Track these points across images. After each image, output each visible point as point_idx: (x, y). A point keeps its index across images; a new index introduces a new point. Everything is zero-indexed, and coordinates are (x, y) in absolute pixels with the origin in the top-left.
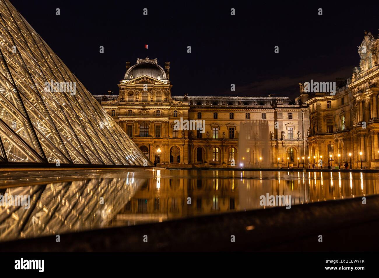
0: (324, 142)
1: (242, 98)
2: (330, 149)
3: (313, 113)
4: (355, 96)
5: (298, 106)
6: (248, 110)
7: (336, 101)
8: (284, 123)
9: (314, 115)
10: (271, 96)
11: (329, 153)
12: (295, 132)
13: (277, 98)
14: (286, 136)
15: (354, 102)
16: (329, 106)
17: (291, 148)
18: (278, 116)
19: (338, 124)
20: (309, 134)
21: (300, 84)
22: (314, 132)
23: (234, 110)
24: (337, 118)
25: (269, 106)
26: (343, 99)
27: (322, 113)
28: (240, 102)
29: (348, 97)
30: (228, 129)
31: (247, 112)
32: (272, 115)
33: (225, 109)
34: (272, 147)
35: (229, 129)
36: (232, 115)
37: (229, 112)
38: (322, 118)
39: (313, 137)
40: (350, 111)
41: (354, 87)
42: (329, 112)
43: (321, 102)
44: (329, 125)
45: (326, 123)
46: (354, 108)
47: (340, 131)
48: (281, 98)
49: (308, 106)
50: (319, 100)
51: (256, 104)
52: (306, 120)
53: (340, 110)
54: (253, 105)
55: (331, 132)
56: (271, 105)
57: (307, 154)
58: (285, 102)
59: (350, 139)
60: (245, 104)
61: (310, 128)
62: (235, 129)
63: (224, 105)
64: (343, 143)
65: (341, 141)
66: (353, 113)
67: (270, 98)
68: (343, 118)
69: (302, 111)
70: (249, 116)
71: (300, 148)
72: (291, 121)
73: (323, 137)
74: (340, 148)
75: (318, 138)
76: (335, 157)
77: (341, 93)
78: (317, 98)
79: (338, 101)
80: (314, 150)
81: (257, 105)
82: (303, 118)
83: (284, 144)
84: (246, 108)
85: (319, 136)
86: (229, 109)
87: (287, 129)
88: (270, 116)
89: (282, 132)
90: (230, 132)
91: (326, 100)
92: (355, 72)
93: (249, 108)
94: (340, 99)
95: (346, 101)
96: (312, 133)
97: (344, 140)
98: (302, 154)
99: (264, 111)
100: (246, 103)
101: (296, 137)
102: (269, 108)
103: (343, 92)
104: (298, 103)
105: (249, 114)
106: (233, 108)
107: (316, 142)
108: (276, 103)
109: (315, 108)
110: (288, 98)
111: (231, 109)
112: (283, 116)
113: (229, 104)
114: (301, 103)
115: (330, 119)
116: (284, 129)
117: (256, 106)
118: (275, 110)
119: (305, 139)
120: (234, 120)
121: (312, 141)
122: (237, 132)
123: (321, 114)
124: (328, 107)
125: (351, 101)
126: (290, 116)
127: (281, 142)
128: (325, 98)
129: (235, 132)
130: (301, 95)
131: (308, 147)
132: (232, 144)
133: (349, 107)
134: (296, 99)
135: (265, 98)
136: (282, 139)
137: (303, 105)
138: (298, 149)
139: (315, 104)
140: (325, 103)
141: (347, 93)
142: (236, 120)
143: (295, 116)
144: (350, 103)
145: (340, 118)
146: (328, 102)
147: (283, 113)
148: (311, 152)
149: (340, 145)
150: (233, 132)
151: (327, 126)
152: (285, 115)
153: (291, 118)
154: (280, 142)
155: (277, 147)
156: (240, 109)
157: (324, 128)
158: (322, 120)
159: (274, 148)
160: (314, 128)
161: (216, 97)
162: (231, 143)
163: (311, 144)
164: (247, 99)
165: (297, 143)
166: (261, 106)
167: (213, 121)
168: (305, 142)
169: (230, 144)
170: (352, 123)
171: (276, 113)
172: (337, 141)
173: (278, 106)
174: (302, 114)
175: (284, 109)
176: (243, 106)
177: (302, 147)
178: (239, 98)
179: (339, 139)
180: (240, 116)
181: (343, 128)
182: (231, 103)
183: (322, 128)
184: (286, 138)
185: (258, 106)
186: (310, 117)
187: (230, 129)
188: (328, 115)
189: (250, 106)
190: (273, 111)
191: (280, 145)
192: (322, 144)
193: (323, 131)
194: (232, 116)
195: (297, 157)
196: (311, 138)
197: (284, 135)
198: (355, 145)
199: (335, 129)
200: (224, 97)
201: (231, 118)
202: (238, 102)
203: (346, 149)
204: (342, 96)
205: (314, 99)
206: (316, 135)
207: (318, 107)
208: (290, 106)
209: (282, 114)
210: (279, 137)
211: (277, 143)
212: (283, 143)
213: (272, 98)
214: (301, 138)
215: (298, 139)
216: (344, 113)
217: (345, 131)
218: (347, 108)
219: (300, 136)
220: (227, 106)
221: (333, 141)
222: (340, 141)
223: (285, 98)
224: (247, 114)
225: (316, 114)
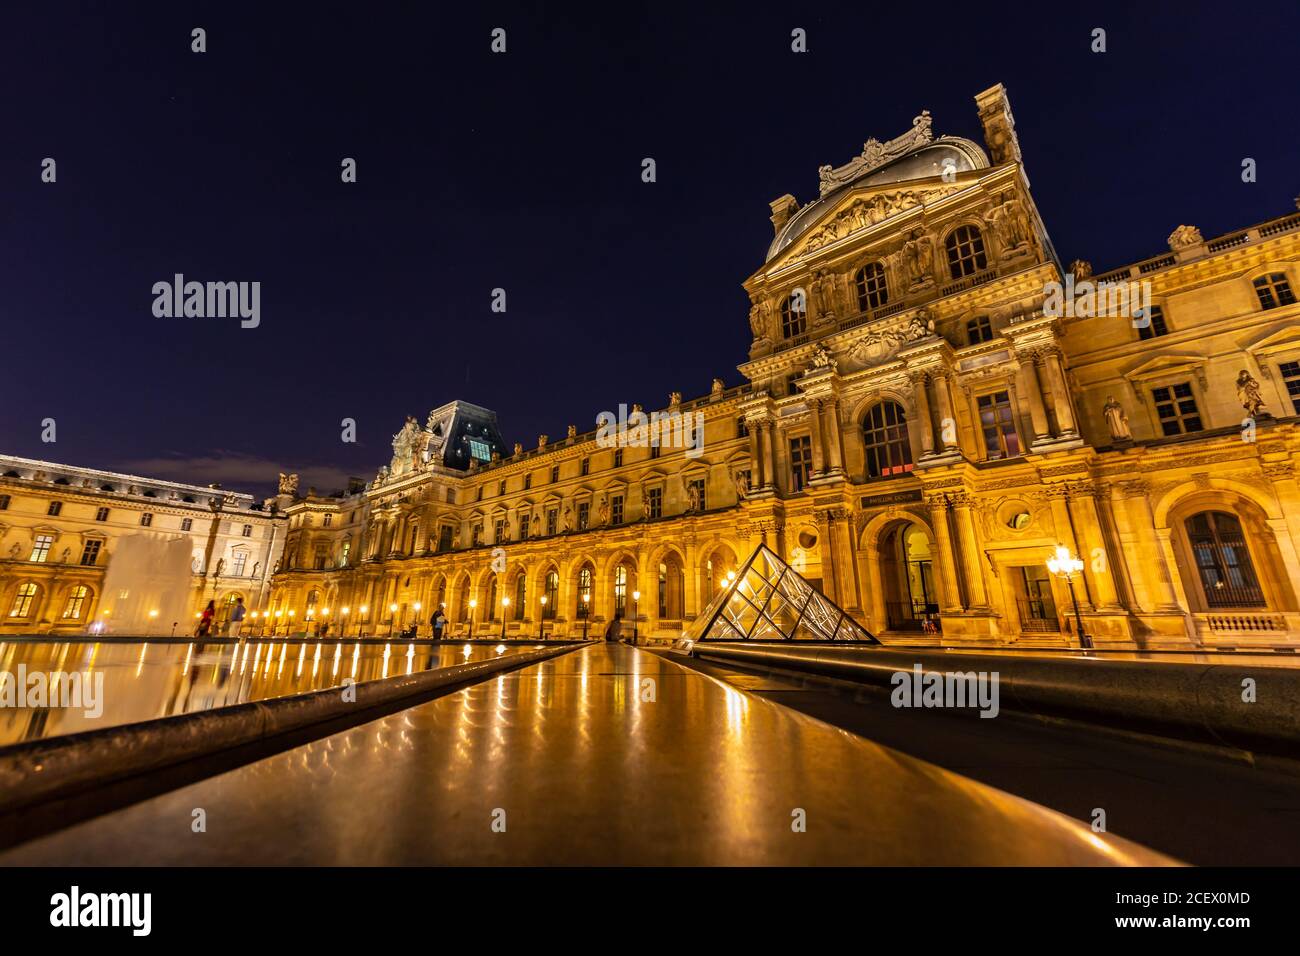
0: (302, 587)
1: (144, 480)
2: (312, 599)
3: (295, 531)
4: (373, 512)
5: (269, 515)
6: (150, 506)
7: (340, 515)
8: (230, 544)
9: (294, 534)
10: (215, 488)
11: (307, 607)
12: (250, 563)
13: (226, 493)
14: (229, 569)
15: (370, 522)
16: (326, 523)
17: (232, 593)
18: (220, 529)
19: (336, 554)
20: (277, 569)
21: (283, 475)
22: (289, 565)
23: (114, 502)
24: (337, 544)
25: (205, 505)
26: (354, 513)
27: (312, 533)
28: (135, 488)
29: (362, 512)
31: (147, 512)
32: (208, 525)
35: (85, 542)
38: (310, 542)
39: (285, 576)
40: (361, 535)
41: (376, 497)
42: (324, 533)
43: (312, 514)
44: (319, 555)
45: (314, 552)
46: (369, 531)
47: (336, 569)
48: (237, 495)
49: (288, 517)
50: (311, 510)
52: (278, 543)
53: (346, 530)
54: (166, 499)
55: (321, 568)
56: (211, 504)
57: (265, 605)
58: (243, 502)
59: (350, 583)
60: (145, 495)
61: (283, 558)
63: (90, 487)
64: (337, 591)
65: (334, 588)
66: (365, 539)
67: (211, 491)
68: (347, 546)
69: (274, 525)
70: (150, 520)
71: (252, 595)
72: (246, 541)
73: (304, 576)
74: (331, 598)
75: (293, 578)
76: (318, 614)
77: (352, 503)
78: (307, 505)
79: (345, 515)
80: (279, 600)
81: (176, 500)
82: (272, 538)
83: (218, 586)
84: (149, 503)
85: (297, 574)
86: (98, 499)
87: (232, 556)
88: (202, 526)
89: (221, 562)
90: (87, 549)
91: (324, 511)
92: (382, 474)
93: (154, 504)
94: (348, 513)
95: (357, 517)
96: (285, 567)
97: (340, 584)
98: (256, 606)
99: (190, 515)
100: (150, 492)
101: (248, 572)
102: (205, 511)
103: (356, 502)
104: (269, 509)
105: (151, 515)
106: (112, 498)
107: (287, 585)
108: (222, 503)
109: (301, 523)
110: (251, 497)
111: (104, 500)
112: (232, 528)
113: (102, 489)
114: (274, 510)
115: (323, 545)
116: (227, 556)
117: (172, 502)
118: (217, 515)
119: (268, 576)
120: (105, 523)
121: (280, 583)
123: (309, 535)
124: (325, 525)
125: (365, 518)
126: (247, 532)
127: (213, 580)
128: (324, 507)
130: (279, 496)
131: (269, 593)
133: (361, 528)
134: (268, 502)
135: (200, 489)
136: (216, 575)
137: (280, 515)
138: (248, 596)
139: (302, 515)
140: (322, 516)
141: (362, 505)
143: (258, 532)
144: (364, 522)
145: (342, 545)
146: (326, 516)
147: (233, 524)
148: (273, 602)
149: (332, 593)
150: (96, 550)
151: (316, 557)
152: (237, 528)
153: (248, 536)
154: (210, 580)
155: (201, 589)
156: (130, 503)
157: (309, 561)
158: (309, 546)
159: (194, 592)
160: (290, 559)
163: (276, 587)
164: (155, 485)
165: (248, 584)
166: (187, 504)
168: (266, 584)
170: (359, 556)
171: (216, 522)
172: (327, 585)
173: (224, 508)
174: (273, 530)
175: (238, 517)
176: (141, 496)
177: (257, 593)
178: (135, 478)
179: (332, 581)
180: (126, 518)
181: (344, 562)
182: (108, 487)
183: (306, 560)
184: (226, 573)
185: (177, 503)
186: (286, 539)
187: (90, 543)
188: (321, 539)
189: (158, 499)
190: (213, 516)
191: (210, 585)
192: (299, 590)
193: (306, 566)
196: (280, 576)
197: (224, 566)
198: (358, 595)
199: (329, 564)
200: (93, 471)
202: (131, 490)
203: (340, 600)
204: (353, 509)
205: (302, 506)
206: (292, 571)
207: (307, 521)
208: (251, 512)
209: (230, 525)
210: (212, 569)
211: (204, 582)
212: (216, 583)
213: (216, 491)
214: (260, 576)
215: (253, 577)
216: (349, 538)
217: (345, 569)
218: (357, 531)
219: (257, 571)
220: (97, 490)
221: (321, 584)
222: (333, 585)
223: (246, 496)
224: (145, 514)
225: (299, 533)
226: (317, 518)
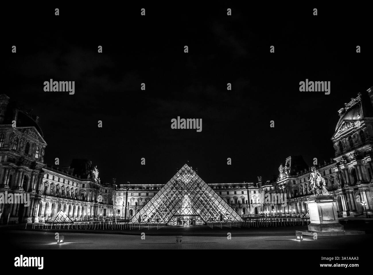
0: (270, 205)
1: (232, 184)
5: (258, 188)
8: (252, 196)
10: (245, 183)
12: (257, 199)
13: (248, 184)
14: (254, 202)
16: (271, 189)
17: (256, 207)
18: (249, 192)
23: (229, 190)
25: (245, 187)
27: (268, 192)
28: (231, 186)
29: (277, 186)
33: (224, 190)
34: (247, 207)
35: (227, 199)
41: (279, 184)
42: (271, 192)
43: (267, 188)
48: (250, 183)
49: (262, 188)
50: (266, 187)
52: (262, 194)
53: (275, 191)
54: (237, 188)
57: (263, 210)
58: (252, 186)
65: (276, 205)
71: (260, 207)
72: (255, 195)
74: (276, 208)
77: (275, 184)
79: (274, 187)
82: (260, 193)
84: (235, 189)
86: (226, 190)
88: (245, 192)
89: (252, 200)
95: (277, 188)
98: (261, 211)
99: (243, 190)
100: (234, 186)
101: (258, 202)
102: (245, 189)
104: (258, 186)
105: (236, 192)
108: (248, 186)
110: (253, 183)
112: (251, 192)
116: (252, 199)
118: (247, 189)
121: (265, 205)
126: (255, 192)
128: (269, 186)
130: (259, 182)
131: (263, 207)
134: (257, 184)
135: (243, 183)
136: (252, 203)
137: (260, 187)
139: (265, 188)
140: (269, 188)
142: (230, 195)
143: (257, 192)
148: (265, 210)
150: (229, 201)
152: (252, 192)
155: (250, 207)
159: (248, 208)
161: (220, 184)
164: (234, 184)
165: (259, 205)
166: (241, 188)
168: (262, 205)
171: (248, 191)
173: (249, 188)
174: (260, 191)
175: (252, 189)
176: (233, 188)
182: (227, 187)
185: (239, 188)
191: (251, 206)
192: (269, 206)
194: (228, 193)
195: (259, 212)
205: (264, 186)
208: (254, 187)
209: (251, 191)
210: (250, 202)
211: (250, 205)
212: (252, 205)
214: (261, 203)
220: (225, 188)
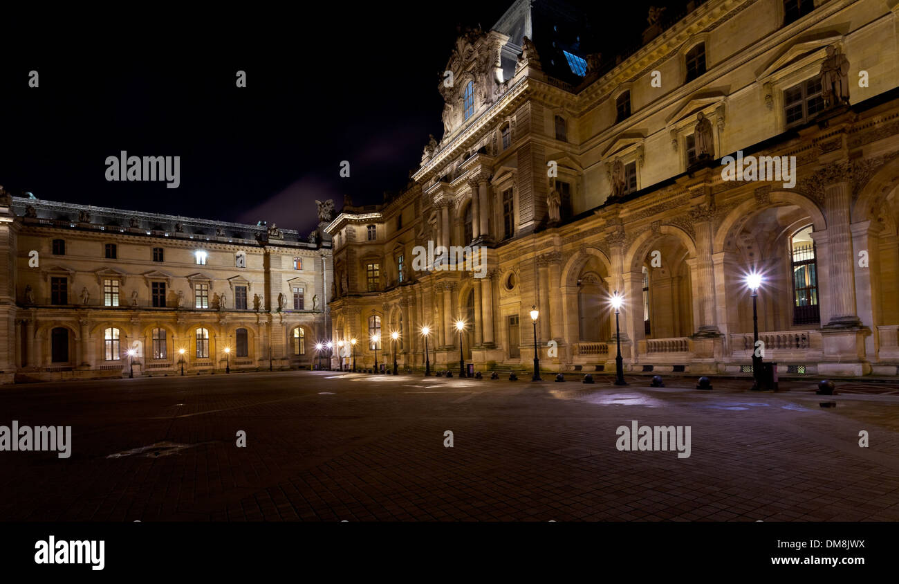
0: (360, 312)
2: (374, 326)
3: (340, 251)
4: (431, 192)
5: (314, 245)
6: (200, 244)
7: (385, 224)
8: (285, 278)
9: (340, 256)
11: (370, 333)
12: (308, 295)
13: (269, 226)
16: (371, 236)
17: (298, 327)
18: (273, 262)
19: (389, 271)
22: (342, 290)
23: (164, 241)
24: (388, 258)
25: (254, 241)
26: (400, 219)
27: (357, 250)
29: (410, 212)
30: (148, 286)
32: (260, 260)
33: (137, 238)
34: (258, 324)
36: (159, 252)
37: (150, 245)
38: (358, 262)
39: (340, 302)
42: (372, 249)
43: (355, 227)
44: (370, 274)
45: (364, 272)
47: (392, 287)
49: (330, 237)
50: (351, 222)
51: (221, 233)
52: (329, 273)
53: (395, 241)
55: (376, 289)
56: (258, 239)
57: (328, 335)
60: (195, 233)
62: (167, 285)
64: (399, 312)
68: (399, 259)
69: (322, 256)
72: (299, 274)
73: (360, 300)
74: (394, 321)
75: (349, 303)
76: (385, 341)
77: (396, 207)
78: (346, 218)
79: (390, 224)
80: (341, 328)
82: (323, 270)
83: (284, 320)
84: (197, 240)
85: (352, 298)
87: (291, 291)
88: (256, 262)
89: (281, 296)
90: (155, 291)
91: (365, 221)
93: (203, 241)
94: (394, 220)
95: (406, 220)
97: (402, 304)
102: (254, 246)
104: (314, 240)
106: (161, 236)
107: (344, 312)
108: (267, 236)
109: (344, 240)
112: (283, 263)
113: (153, 229)
115: (372, 262)
118: (265, 249)
119: (327, 309)
120: (164, 264)
121: (337, 311)
122: (172, 291)
123: (355, 253)
124: (370, 239)
126: (298, 265)
127: (278, 315)
128: (364, 217)
129: (168, 292)
132: (159, 320)
135: (246, 225)
136: (279, 310)
139: (343, 231)
140: (364, 228)
142: (169, 264)
143: (308, 264)
145: (394, 258)
146: (369, 227)
147: (283, 257)
148: (335, 332)
149: (394, 316)
150: (163, 292)
151: (368, 277)
152: (287, 261)
153: (300, 269)
155: (269, 325)
156: (180, 241)
157: (362, 282)
158: (358, 266)
159: (263, 328)
161: (119, 211)
162: (155, 317)
163: (335, 316)
164: (203, 224)
165: (311, 317)
166: (235, 240)
167: (102, 265)
168: (327, 317)
169: (152, 320)
171: (267, 256)
172: (387, 308)
173: (271, 241)
174: (322, 261)
175: (285, 249)
176: (189, 234)
177: (321, 326)
179: (391, 303)
181: (400, 279)
183: (358, 282)
184: (287, 307)
186: (333, 261)
187: (155, 285)
188: (369, 255)
189: (207, 236)
190: (262, 251)
191: (276, 321)
192: (357, 316)
193: (359, 289)
194: (159, 256)
196: (336, 304)
197: (285, 301)
199: (383, 283)
201: (155, 260)
204: (398, 213)
205: (341, 220)
207: (350, 236)
208: (297, 244)
209: (279, 258)
210: (275, 305)
211: (270, 318)
212: (281, 318)
213: (262, 228)
215: (314, 310)
218: (409, 236)
219: (316, 303)
221: (379, 308)
222: (393, 307)
225: (344, 253)
226: (361, 231)
